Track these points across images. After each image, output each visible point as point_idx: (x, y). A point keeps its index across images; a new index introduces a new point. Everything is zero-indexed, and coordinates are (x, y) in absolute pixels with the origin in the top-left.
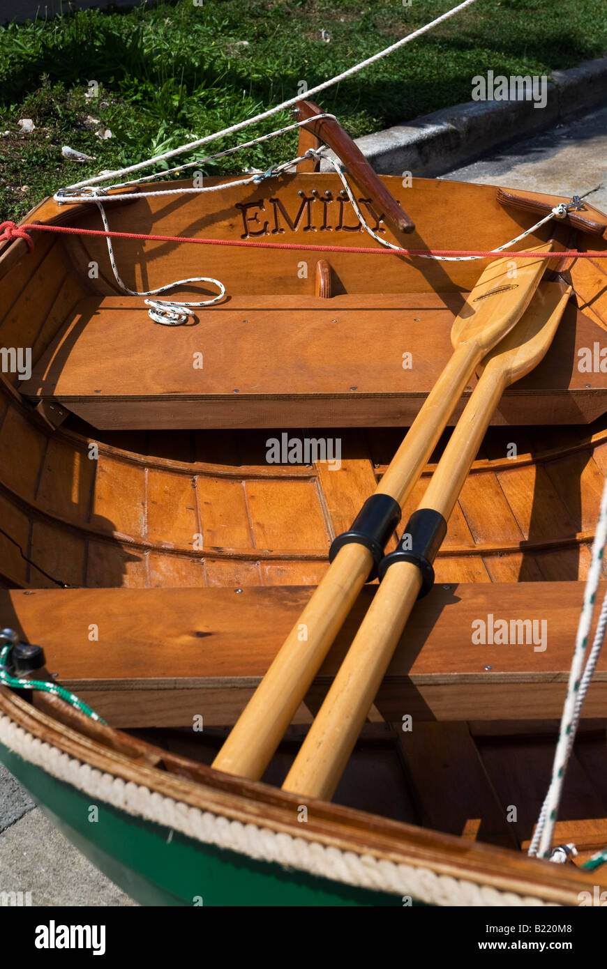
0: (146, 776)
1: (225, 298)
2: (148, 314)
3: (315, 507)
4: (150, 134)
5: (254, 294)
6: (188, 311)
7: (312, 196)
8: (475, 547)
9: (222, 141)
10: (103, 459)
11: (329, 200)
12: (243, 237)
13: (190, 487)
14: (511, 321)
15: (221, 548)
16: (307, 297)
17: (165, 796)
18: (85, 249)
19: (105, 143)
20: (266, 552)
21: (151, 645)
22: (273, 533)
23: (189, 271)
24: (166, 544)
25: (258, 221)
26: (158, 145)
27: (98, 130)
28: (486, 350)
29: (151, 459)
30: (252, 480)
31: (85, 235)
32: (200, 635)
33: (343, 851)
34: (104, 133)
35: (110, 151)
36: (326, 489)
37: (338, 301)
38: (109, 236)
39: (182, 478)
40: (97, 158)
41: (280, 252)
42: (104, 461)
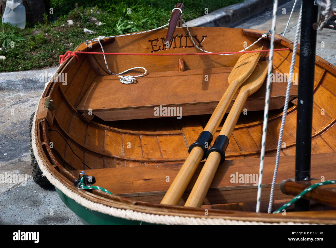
0: (132, 207)
1: (147, 74)
2: (120, 81)
3: (183, 144)
4: (116, 22)
5: (157, 72)
6: (134, 79)
7: (176, 36)
8: (241, 153)
9: (142, 23)
10: (107, 131)
11: (182, 37)
12: (152, 52)
13: (138, 140)
14: (249, 73)
15: (151, 159)
16: (176, 71)
17: (138, 212)
18: (96, 60)
19: (99, 27)
20: (167, 159)
21: (129, 184)
22: (169, 153)
23: (133, 65)
24: (131, 158)
25: (157, 46)
26: (119, 26)
27: (96, 22)
28: (241, 84)
29: (124, 131)
30: (160, 136)
31: (96, 54)
32: (146, 180)
33: (196, 218)
34: (98, 23)
35: (101, 29)
36: (187, 137)
37: (186, 72)
38: (104, 54)
39: (136, 137)
40: (97, 32)
41: (165, 56)
42: (108, 132)
